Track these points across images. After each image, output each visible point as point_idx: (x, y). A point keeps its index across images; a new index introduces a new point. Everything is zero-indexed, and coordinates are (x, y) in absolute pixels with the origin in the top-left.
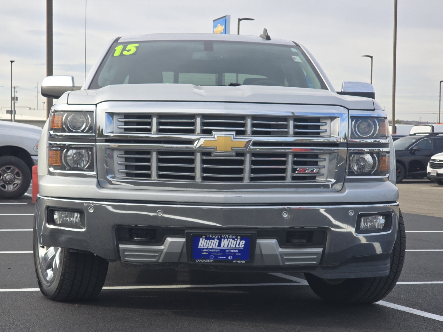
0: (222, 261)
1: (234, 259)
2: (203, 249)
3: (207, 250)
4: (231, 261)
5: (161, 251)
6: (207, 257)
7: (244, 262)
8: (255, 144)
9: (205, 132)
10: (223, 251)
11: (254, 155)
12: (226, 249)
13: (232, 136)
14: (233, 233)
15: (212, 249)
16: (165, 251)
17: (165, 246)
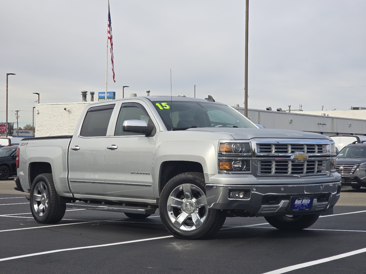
0: (301, 209)
1: (305, 208)
2: (296, 205)
3: (297, 205)
4: (304, 209)
5: (279, 207)
6: (296, 208)
7: (308, 209)
8: (310, 157)
9: (292, 152)
10: (302, 205)
11: (308, 162)
12: (303, 204)
13: (303, 153)
14: (306, 197)
15: (299, 204)
16: (280, 207)
17: (280, 204)
